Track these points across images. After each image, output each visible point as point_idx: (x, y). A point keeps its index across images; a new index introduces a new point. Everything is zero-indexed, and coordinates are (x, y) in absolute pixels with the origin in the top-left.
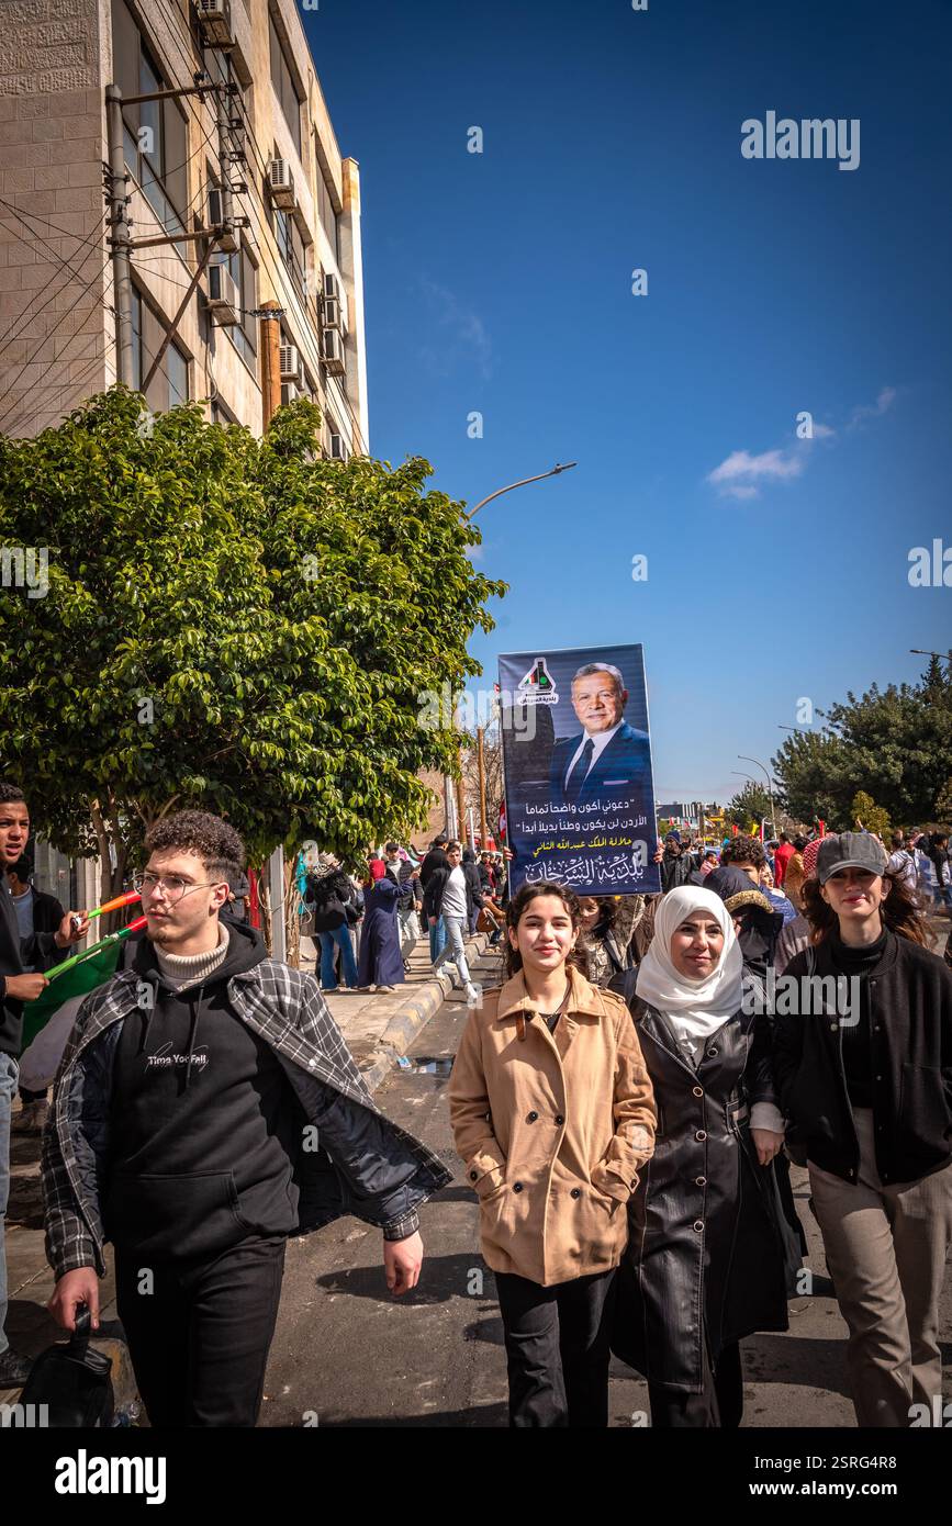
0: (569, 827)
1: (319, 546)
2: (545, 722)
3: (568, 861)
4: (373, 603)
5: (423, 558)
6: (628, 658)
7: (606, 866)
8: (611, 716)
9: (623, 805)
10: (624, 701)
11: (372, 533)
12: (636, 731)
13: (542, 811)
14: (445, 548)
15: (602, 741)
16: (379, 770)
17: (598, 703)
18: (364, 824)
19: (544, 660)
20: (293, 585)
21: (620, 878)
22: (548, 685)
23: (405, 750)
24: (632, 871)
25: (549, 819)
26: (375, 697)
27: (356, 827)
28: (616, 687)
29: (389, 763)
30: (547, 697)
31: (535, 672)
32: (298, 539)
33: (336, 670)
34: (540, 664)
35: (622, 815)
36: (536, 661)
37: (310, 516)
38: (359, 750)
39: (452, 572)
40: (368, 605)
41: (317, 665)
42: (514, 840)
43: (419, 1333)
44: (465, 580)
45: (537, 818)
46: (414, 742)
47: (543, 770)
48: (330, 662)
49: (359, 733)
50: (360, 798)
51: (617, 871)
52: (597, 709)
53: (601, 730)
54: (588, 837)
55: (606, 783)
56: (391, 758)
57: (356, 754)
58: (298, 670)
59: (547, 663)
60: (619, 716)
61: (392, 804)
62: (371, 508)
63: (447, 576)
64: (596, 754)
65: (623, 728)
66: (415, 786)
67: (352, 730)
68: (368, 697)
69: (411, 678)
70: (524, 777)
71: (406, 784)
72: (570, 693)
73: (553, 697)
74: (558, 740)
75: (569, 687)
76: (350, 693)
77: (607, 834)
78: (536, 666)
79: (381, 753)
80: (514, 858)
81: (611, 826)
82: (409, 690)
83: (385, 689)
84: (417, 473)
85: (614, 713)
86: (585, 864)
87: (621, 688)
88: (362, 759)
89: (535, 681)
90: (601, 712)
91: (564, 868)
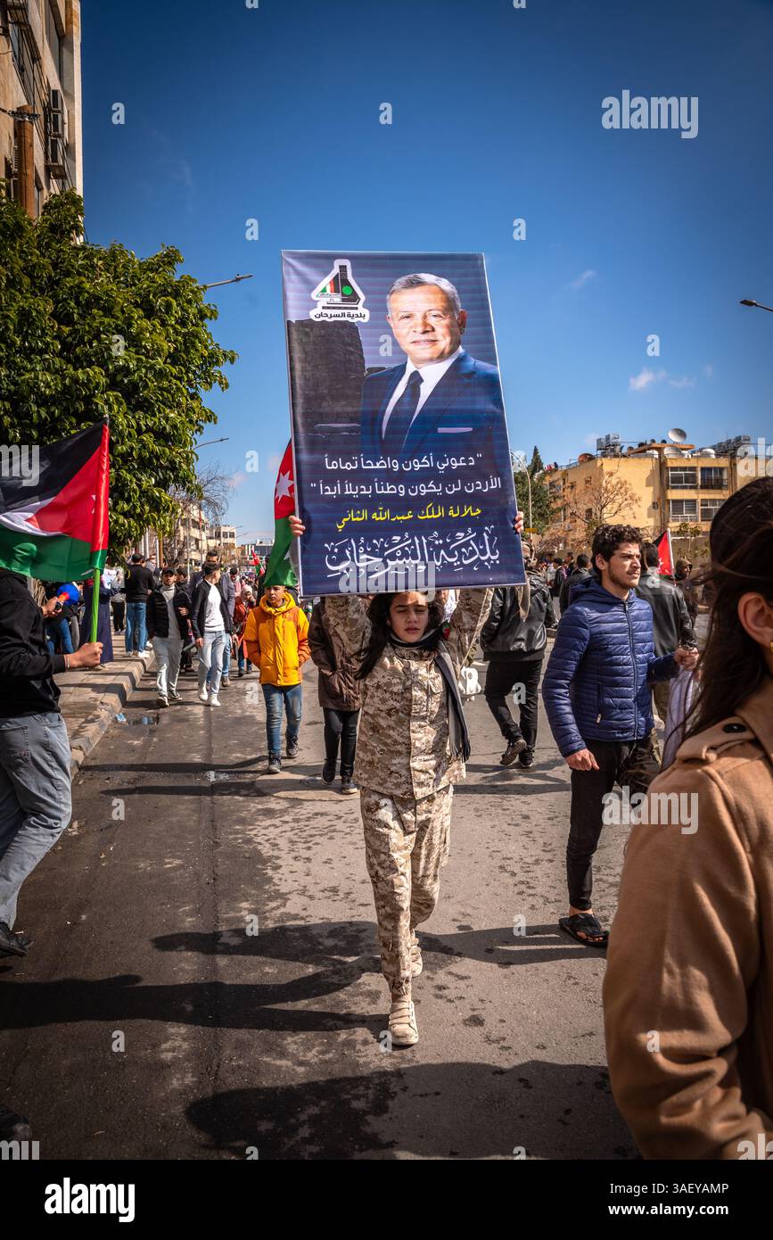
0: (389, 490)
1: (95, 311)
2: (351, 345)
3: (388, 538)
4: (139, 360)
5: (174, 329)
6: (463, 269)
7: (445, 546)
8: (444, 343)
9: (466, 461)
10: (462, 324)
11: (136, 305)
12: (480, 364)
13: (348, 467)
14: (192, 322)
15: (433, 375)
16: (140, 486)
17: (425, 324)
18: (129, 523)
19: (347, 263)
20: (74, 339)
21: (466, 562)
22: (353, 298)
23: (160, 474)
24: (483, 552)
25: (360, 477)
26: (139, 432)
27: (124, 525)
28: (449, 306)
29: (149, 481)
30: (352, 312)
31: (336, 278)
32: (78, 303)
33: (111, 409)
34: (343, 268)
35: (465, 475)
36: (337, 263)
37: (87, 286)
38: (126, 470)
39: (197, 341)
40: (135, 363)
41: (97, 404)
42: (308, 507)
43: (173, 880)
44: (206, 348)
45: (341, 476)
46: (166, 468)
47: (350, 409)
48: (107, 402)
49: (126, 457)
50: (125, 506)
51: (461, 554)
52: (425, 332)
53: (431, 360)
54: (418, 504)
55: (441, 430)
56: (150, 478)
57: (124, 473)
58: (81, 407)
59: (352, 268)
60: (455, 344)
61: (150, 512)
62: (135, 285)
63: (194, 346)
64: (426, 390)
65: (461, 360)
66: (166, 501)
67: (122, 455)
68: (133, 432)
69: (167, 419)
70: (323, 417)
71: (160, 498)
72: (386, 310)
73: (361, 314)
74: (371, 370)
75: (385, 301)
76: (120, 427)
77: (444, 501)
78: (336, 271)
79: (142, 474)
80: (307, 532)
81: (450, 489)
82: (164, 428)
83: (146, 425)
84: (170, 259)
85: (448, 339)
86: (413, 541)
87: (457, 309)
88: (129, 477)
89: (336, 290)
90: (429, 336)
91: (383, 549)
